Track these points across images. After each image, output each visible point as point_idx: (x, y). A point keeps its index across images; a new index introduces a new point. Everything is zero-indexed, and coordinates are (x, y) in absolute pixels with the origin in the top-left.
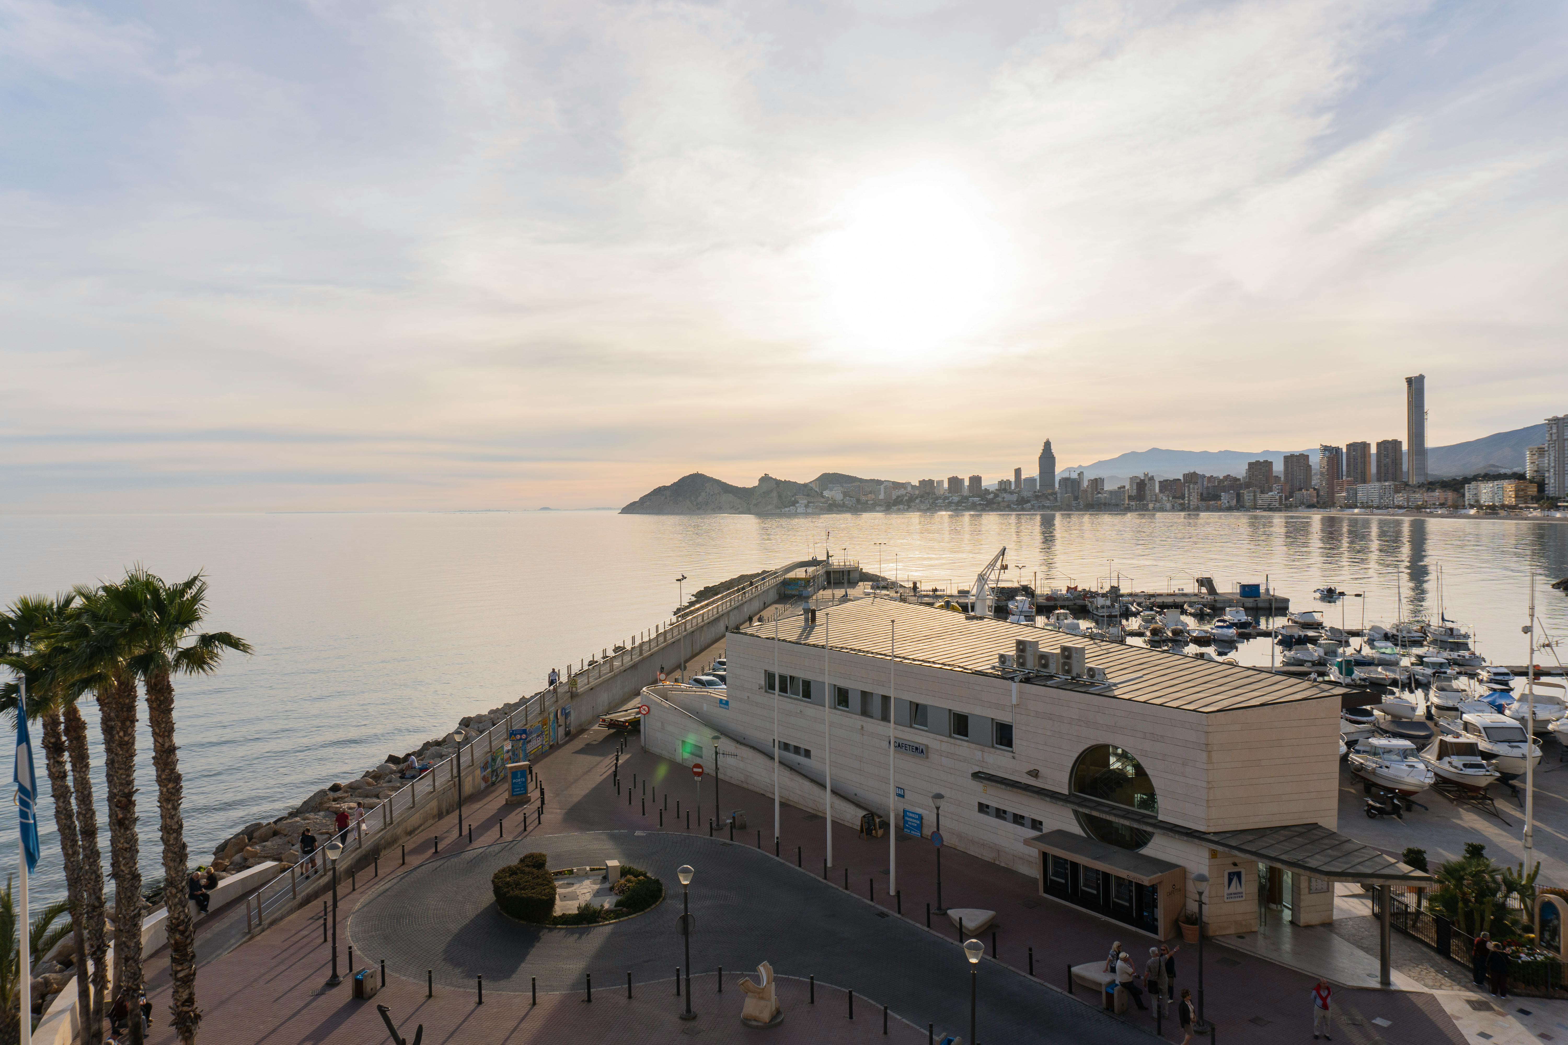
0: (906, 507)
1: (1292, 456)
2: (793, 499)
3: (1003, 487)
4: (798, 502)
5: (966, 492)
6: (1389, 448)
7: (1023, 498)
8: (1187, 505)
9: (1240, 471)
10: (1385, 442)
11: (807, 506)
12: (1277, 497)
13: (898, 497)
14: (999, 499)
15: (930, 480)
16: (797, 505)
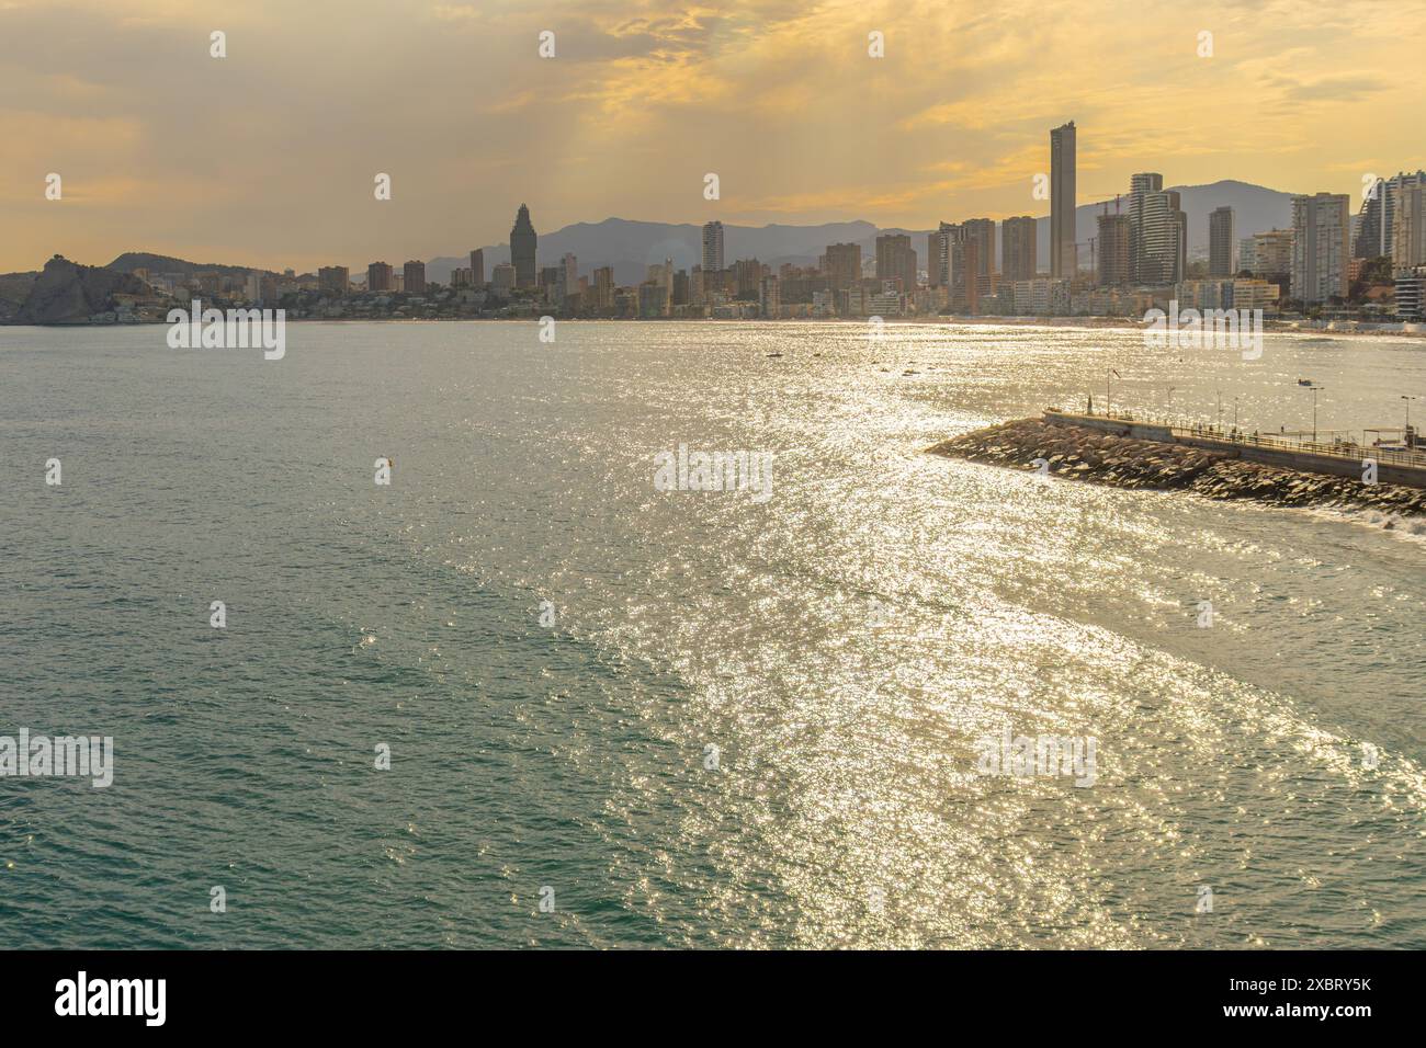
0: (303, 313)
1: (888, 237)
2: (109, 299)
3: (460, 279)
4: (118, 304)
5: (400, 287)
6: (1020, 229)
7: (496, 298)
8: (761, 311)
9: (809, 254)
10: (1014, 220)
11: (135, 310)
12: (898, 299)
13: (286, 295)
14: (457, 300)
15: (338, 267)
16: (118, 309)
